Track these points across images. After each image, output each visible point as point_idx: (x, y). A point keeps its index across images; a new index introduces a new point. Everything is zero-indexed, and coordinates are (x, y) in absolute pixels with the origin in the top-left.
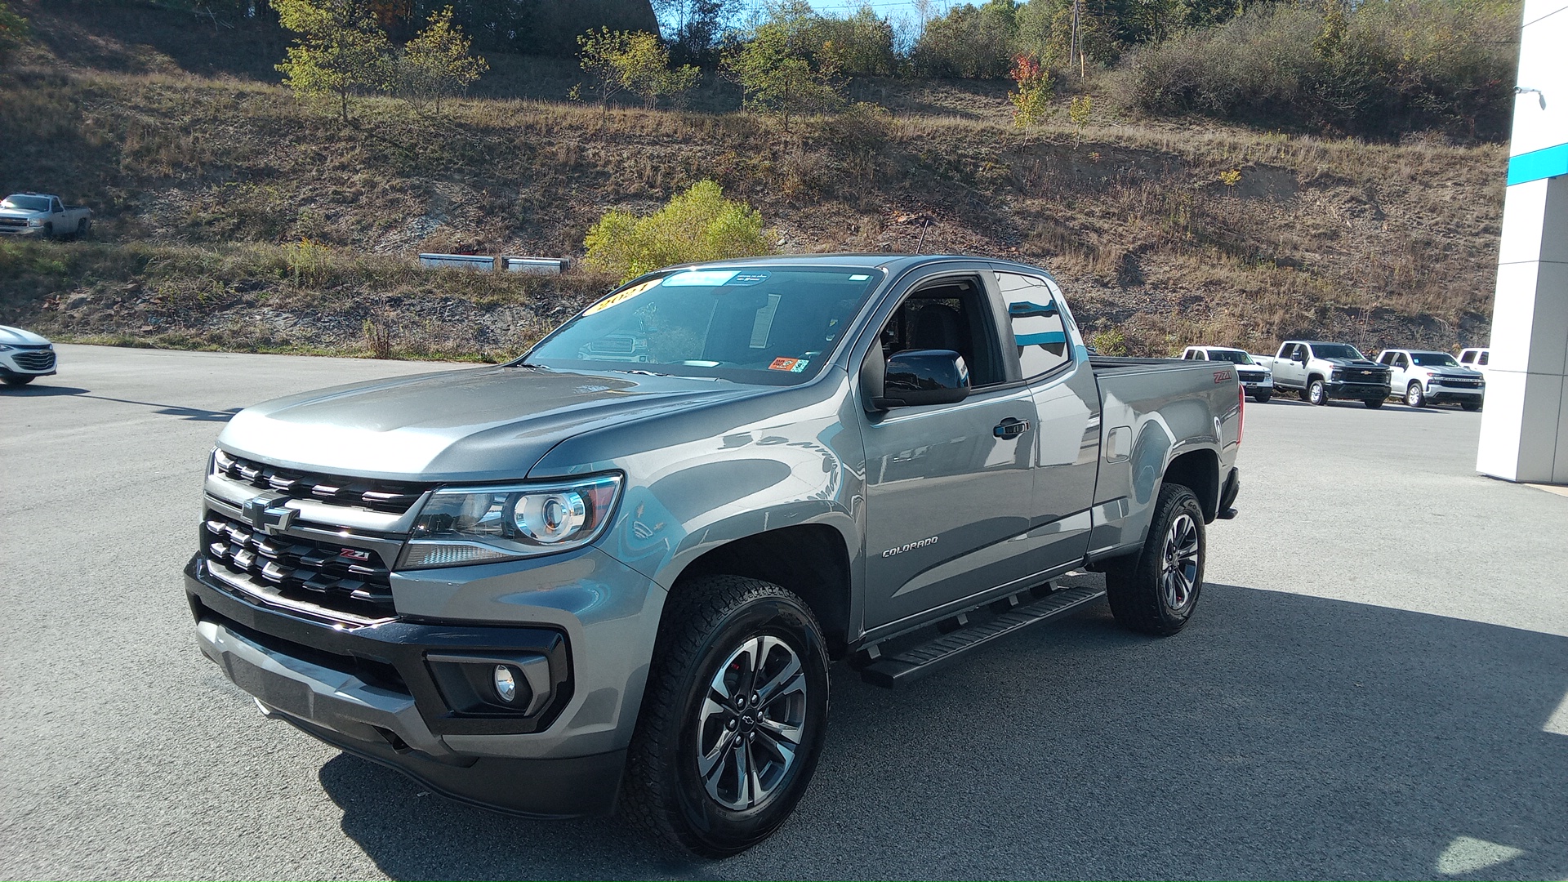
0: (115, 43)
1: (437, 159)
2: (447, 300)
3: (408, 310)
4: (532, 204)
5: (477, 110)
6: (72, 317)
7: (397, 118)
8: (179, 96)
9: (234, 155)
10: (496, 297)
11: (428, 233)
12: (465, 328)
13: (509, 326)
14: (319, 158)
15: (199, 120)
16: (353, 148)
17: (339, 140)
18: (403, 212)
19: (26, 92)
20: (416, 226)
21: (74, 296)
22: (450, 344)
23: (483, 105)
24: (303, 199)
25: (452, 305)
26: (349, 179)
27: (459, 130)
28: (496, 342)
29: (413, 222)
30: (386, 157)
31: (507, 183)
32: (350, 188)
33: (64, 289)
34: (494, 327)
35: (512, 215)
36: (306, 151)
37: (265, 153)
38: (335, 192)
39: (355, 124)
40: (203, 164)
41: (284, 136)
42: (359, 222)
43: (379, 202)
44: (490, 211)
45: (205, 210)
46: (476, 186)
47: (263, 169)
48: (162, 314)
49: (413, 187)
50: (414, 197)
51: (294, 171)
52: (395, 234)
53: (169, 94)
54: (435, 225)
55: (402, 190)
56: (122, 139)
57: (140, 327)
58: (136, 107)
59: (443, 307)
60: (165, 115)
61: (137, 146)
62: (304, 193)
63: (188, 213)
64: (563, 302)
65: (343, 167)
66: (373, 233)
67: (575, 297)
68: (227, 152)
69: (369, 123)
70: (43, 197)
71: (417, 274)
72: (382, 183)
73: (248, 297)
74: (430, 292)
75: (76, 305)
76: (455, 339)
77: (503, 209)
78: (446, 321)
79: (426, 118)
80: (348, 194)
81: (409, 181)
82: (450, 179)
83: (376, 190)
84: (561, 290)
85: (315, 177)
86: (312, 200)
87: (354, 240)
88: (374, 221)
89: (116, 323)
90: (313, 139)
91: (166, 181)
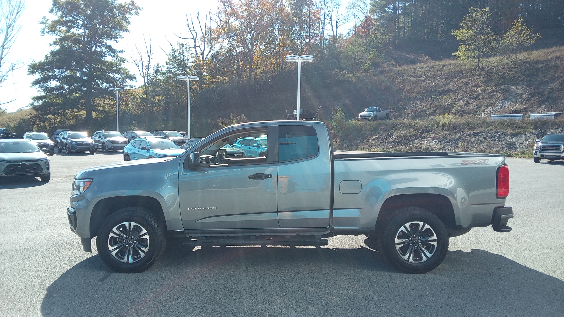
0: (414, 55)
1: (513, 77)
2: (498, 132)
3: (481, 137)
4: (554, 90)
5: (534, 55)
6: (372, 143)
7: (499, 64)
8: (423, 70)
9: (438, 87)
10: (520, 130)
11: (504, 107)
12: (503, 143)
13: (523, 142)
14: (467, 83)
15: (429, 77)
16: (480, 78)
17: (476, 76)
18: (495, 99)
19: (380, 76)
20: (500, 104)
21: (374, 137)
22: (495, 149)
23: (537, 52)
24: (458, 99)
25: (499, 134)
26: (477, 90)
27: (525, 64)
28: (516, 148)
29: (499, 103)
30: (492, 79)
31: (542, 83)
32: (476, 93)
33: (371, 135)
34: (516, 142)
35: (543, 96)
36: (463, 82)
37: (449, 84)
38: (470, 95)
39: (482, 69)
40: (427, 91)
41: (456, 77)
42: (477, 105)
43: (486, 97)
44: (533, 95)
45: (426, 106)
46: (529, 86)
47: (447, 90)
48: (396, 142)
49: (501, 89)
50: (501, 93)
51: (457, 89)
52: (490, 108)
53: (421, 70)
54: (508, 103)
55: (497, 91)
56: (404, 87)
57: (389, 146)
58: (410, 76)
59: (496, 135)
60: (419, 77)
61: (408, 88)
62: (459, 97)
63: (420, 108)
64: (552, 131)
65: (475, 86)
66: (482, 109)
67: (558, 129)
68: (436, 86)
69: (488, 68)
70: (376, 108)
71: (487, 123)
72: (489, 89)
73: (424, 135)
74: (491, 130)
75: (374, 140)
76: (498, 148)
77: (539, 94)
78: (495, 141)
79: (511, 62)
80: (475, 95)
81: (500, 87)
82: (518, 84)
83: (486, 93)
84: (552, 126)
85: (464, 91)
86: (462, 99)
87: (474, 112)
88: (483, 104)
89: (383, 145)
90: (466, 77)
91: (415, 98)
